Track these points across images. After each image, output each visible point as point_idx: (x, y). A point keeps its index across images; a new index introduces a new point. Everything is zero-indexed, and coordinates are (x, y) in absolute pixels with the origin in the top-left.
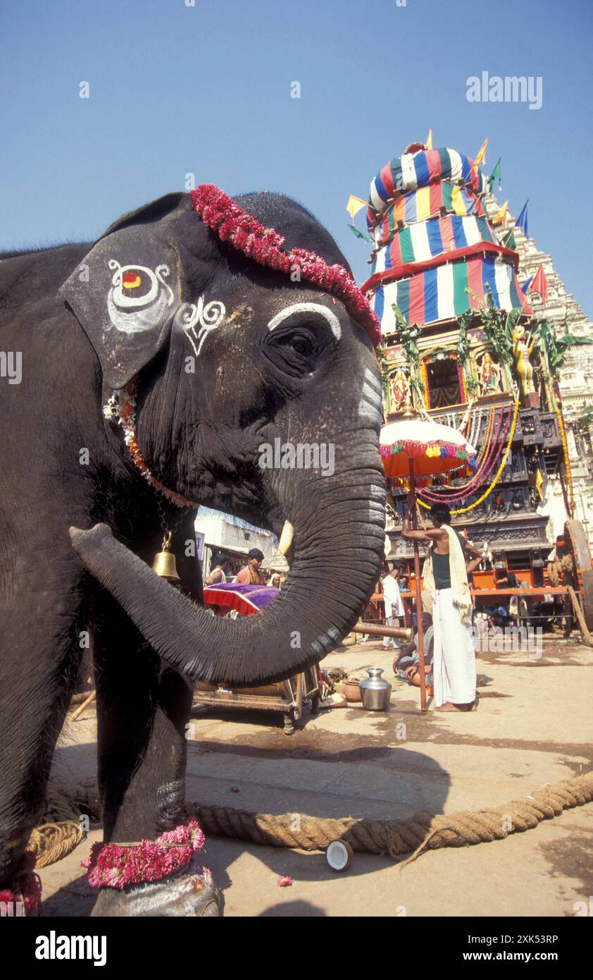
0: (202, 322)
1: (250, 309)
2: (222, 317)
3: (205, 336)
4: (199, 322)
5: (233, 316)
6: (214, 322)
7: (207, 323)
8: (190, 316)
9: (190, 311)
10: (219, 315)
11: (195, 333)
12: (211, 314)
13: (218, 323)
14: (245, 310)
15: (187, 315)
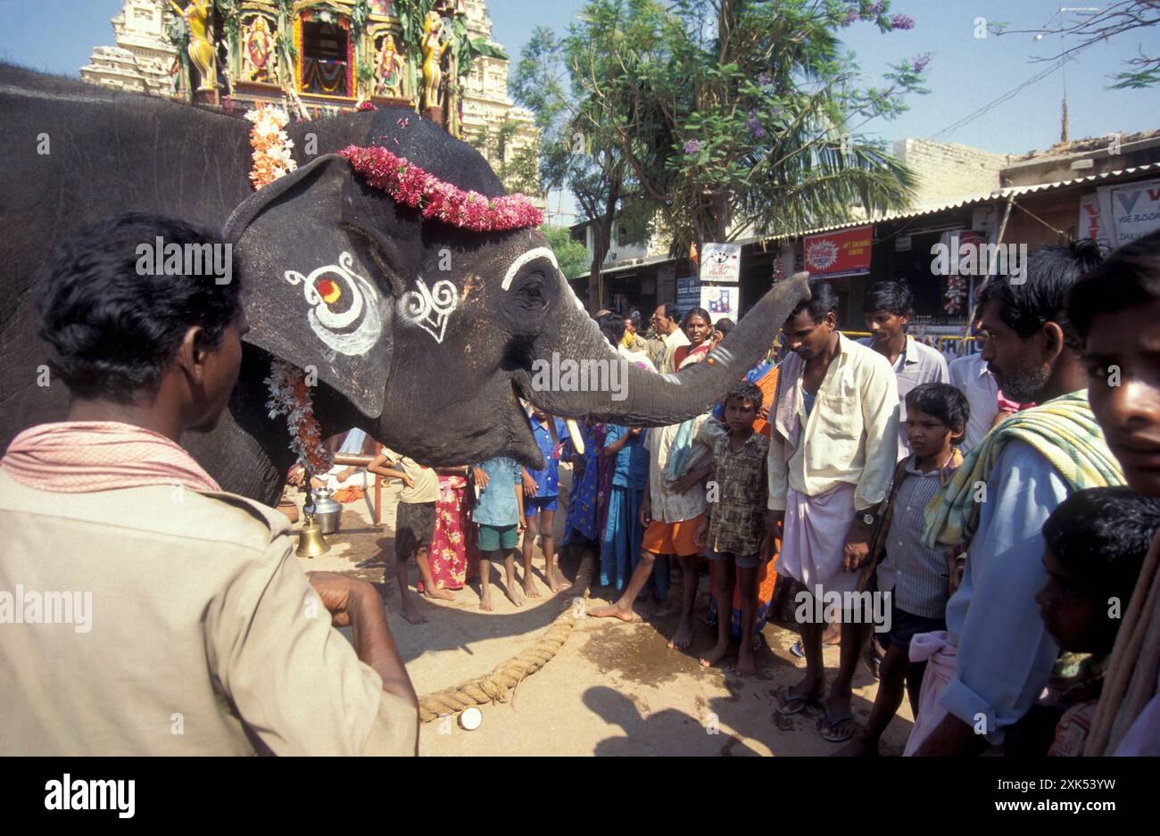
0: (437, 309)
1: (478, 278)
2: (456, 297)
3: (445, 322)
4: (433, 310)
5: (466, 292)
6: (450, 304)
7: (442, 307)
8: (418, 306)
9: (415, 301)
10: (452, 295)
11: (433, 323)
12: (442, 297)
13: (455, 304)
14: (474, 280)
15: (413, 306)
